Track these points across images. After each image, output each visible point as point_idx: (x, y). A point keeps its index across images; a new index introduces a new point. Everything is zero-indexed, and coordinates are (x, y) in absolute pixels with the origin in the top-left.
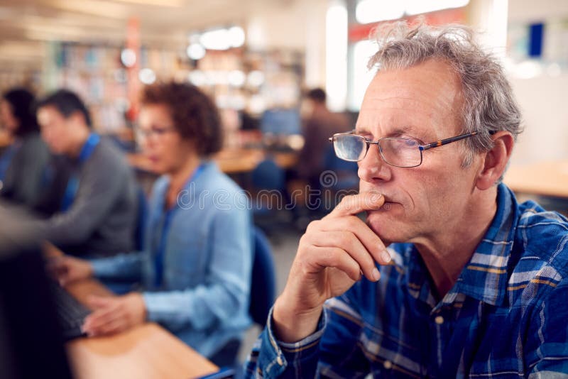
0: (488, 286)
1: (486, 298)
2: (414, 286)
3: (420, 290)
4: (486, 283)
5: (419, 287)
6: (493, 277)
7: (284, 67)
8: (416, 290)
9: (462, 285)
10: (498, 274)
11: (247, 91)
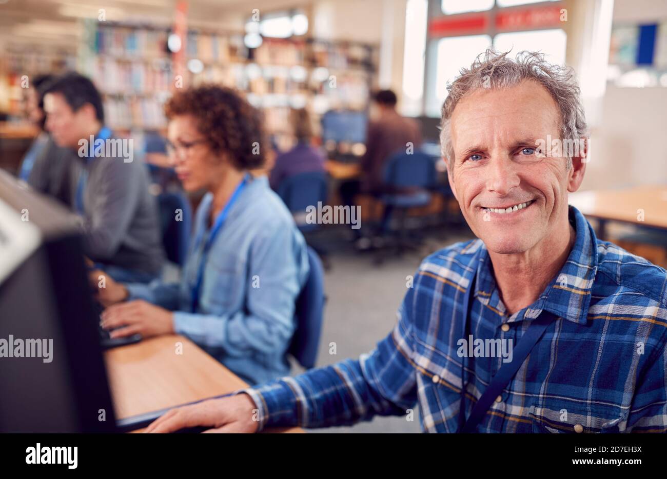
0: (572, 304)
1: (570, 316)
2: (484, 293)
3: (490, 297)
4: (570, 302)
5: (489, 295)
6: (577, 298)
7: (352, 62)
8: (486, 297)
9: (547, 302)
10: (581, 295)
11: (311, 89)
